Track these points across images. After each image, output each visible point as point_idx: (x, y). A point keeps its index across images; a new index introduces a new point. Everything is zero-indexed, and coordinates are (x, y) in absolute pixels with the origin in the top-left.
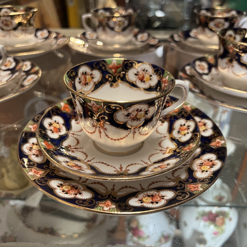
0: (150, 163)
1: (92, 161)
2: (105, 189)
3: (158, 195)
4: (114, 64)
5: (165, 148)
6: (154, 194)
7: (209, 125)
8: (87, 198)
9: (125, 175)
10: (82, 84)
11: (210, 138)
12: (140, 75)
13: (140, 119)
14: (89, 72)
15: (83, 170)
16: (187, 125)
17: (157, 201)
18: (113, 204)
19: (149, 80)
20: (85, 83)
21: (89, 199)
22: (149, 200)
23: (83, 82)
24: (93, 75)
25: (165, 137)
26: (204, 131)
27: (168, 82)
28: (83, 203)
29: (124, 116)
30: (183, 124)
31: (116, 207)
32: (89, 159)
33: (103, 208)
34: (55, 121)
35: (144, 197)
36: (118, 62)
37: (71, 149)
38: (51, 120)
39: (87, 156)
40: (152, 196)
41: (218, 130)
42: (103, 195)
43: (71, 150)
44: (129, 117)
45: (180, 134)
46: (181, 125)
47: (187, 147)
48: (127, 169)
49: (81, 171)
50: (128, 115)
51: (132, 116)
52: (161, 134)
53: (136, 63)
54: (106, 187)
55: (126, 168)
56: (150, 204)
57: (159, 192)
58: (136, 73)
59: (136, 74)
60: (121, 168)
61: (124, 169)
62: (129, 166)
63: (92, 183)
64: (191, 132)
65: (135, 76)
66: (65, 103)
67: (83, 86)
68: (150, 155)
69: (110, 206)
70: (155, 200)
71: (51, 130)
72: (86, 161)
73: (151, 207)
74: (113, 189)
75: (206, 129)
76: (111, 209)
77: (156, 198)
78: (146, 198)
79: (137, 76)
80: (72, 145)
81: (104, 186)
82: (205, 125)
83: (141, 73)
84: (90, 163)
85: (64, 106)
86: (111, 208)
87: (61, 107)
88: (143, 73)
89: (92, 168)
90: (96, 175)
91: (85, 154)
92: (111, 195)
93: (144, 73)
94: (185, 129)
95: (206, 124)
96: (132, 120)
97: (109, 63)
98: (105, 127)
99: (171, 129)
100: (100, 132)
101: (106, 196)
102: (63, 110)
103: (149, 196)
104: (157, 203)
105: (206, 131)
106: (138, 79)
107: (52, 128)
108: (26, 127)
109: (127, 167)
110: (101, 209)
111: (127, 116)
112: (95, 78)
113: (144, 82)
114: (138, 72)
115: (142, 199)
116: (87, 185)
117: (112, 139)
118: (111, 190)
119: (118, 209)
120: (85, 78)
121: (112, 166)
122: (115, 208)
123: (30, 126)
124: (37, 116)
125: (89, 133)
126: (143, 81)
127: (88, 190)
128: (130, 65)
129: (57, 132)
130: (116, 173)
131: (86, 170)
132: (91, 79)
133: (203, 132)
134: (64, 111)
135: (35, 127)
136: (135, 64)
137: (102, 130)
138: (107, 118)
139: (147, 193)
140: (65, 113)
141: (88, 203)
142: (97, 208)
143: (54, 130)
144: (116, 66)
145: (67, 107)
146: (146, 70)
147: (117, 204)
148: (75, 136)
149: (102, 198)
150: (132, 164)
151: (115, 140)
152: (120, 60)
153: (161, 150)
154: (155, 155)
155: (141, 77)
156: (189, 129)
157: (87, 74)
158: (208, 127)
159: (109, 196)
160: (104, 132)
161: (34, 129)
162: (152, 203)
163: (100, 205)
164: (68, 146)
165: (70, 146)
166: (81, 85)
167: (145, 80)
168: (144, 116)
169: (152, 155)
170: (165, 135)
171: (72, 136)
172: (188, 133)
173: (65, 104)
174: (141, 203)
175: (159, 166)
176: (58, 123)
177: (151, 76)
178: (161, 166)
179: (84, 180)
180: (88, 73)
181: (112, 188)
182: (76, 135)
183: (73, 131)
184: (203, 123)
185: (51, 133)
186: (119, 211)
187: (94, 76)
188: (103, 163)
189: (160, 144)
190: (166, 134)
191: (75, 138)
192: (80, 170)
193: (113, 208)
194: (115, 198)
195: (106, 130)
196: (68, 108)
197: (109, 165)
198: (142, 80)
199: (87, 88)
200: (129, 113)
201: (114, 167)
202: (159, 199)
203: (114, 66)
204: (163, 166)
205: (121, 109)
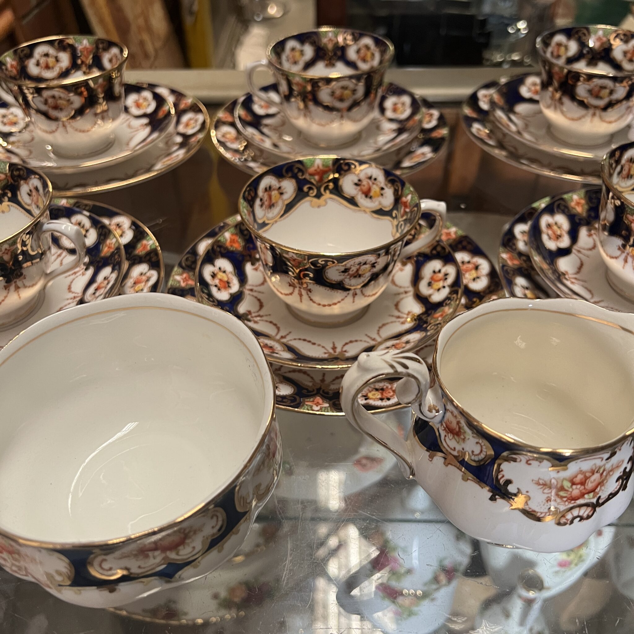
0: (379, 340)
1: (288, 338)
2: (311, 380)
3: (391, 388)
4: (318, 167)
5: (405, 314)
6: (385, 387)
7: (483, 269)
8: (288, 394)
9: (342, 360)
10: (266, 208)
11: (482, 294)
12: (364, 186)
13: (363, 274)
14: (276, 185)
15: (277, 353)
16: (444, 273)
17: (389, 397)
18: (325, 402)
19: (378, 196)
20: (270, 204)
21: (290, 396)
22: (377, 395)
23: (266, 203)
24: (282, 188)
25: (406, 292)
26: (474, 279)
27: (410, 206)
28: (282, 401)
29: (340, 273)
30: (437, 270)
31: (330, 406)
32: (282, 333)
33: (311, 407)
34: (220, 268)
35: (370, 392)
36: (324, 163)
37: (252, 317)
38: (213, 266)
39: (278, 329)
40: (382, 389)
41: (497, 280)
42: (310, 389)
43: (252, 319)
44: (346, 274)
45: (432, 288)
46: (434, 272)
47: (439, 312)
48: (344, 349)
49: (275, 355)
50: (346, 271)
51: (351, 272)
52: (400, 287)
53: (357, 164)
54: (312, 378)
55: (342, 348)
56: (378, 400)
57: (392, 383)
58: (356, 181)
59: (356, 184)
60: (334, 348)
61: (338, 350)
62: (346, 344)
63: (290, 372)
64: (449, 286)
65: (355, 187)
66: (232, 232)
67: (267, 211)
68: (380, 325)
69: (320, 404)
70: (386, 395)
71: (216, 286)
72: (278, 337)
73: (379, 405)
74: (323, 381)
75: (479, 275)
76: (323, 409)
77: (387, 392)
78: (373, 392)
79: (359, 188)
80: (252, 311)
81: (308, 375)
82: (477, 268)
83: (365, 183)
84: (284, 340)
85: (231, 239)
86: (323, 407)
87: (226, 240)
88: (368, 184)
89: (290, 349)
90: (297, 360)
91: (275, 325)
92: (320, 388)
93: (371, 183)
94: (440, 280)
95: (480, 267)
96: (351, 277)
97: (310, 164)
98: (309, 288)
99: (416, 278)
100: (301, 295)
101: (313, 391)
102: (229, 247)
103: (377, 390)
104: (389, 399)
105: (478, 280)
106: (360, 193)
107: (217, 282)
108: (171, 279)
109: (344, 345)
110: (309, 408)
111: (343, 272)
112: (286, 192)
113: (371, 198)
114: (359, 180)
115: (367, 394)
116: (283, 374)
117: (319, 304)
118: (319, 382)
119: (333, 409)
120: (270, 197)
121: (319, 345)
122: (328, 407)
123: (178, 278)
124: (186, 257)
125: (281, 293)
126: (369, 196)
127: (286, 382)
128: (346, 168)
129: (225, 288)
130: (326, 356)
131: (281, 353)
132: (278, 195)
133: (472, 281)
134: (232, 249)
135: (185, 278)
136: (355, 167)
137: (304, 292)
138: (311, 275)
139: (374, 386)
140: (232, 252)
141: (289, 402)
142: (303, 408)
143: (221, 284)
144: (321, 170)
145: (235, 240)
146: (374, 177)
147: (331, 402)
148: (255, 294)
149: (309, 394)
150: (351, 342)
151: (324, 306)
152: (328, 159)
153: (399, 317)
154: (387, 327)
155: (365, 188)
156: (446, 279)
157: (272, 189)
158: (481, 272)
159: (319, 390)
160: (308, 294)
161: (184, 282)
162: (382, 399)
163: (306, 403)
164: (248, 312)
165: (250, 312)
166: (263, 210)
167: (372, 194)
168: (370, 271)
169: (384, 325)
170: (407, 289)
171: (249, 294)
172: (444, 287)
173: (232, 234)
174: (366, 399)
175: (394, 344)
176: (224, 272)
177: (382, 189)
178: (397, 344)
179: (277, 367)
180: (274, 187)
181: (321, 378)
182: (255, 291)
183: (250, 285)
184: (474, 264)
185: (217, 292)
186: (334, 410)
187: (284, 191)
188: (304, 340)
189: (397, 306)
190: (408, 287)
191: (256, 297)
192: (273, 352)
193: (325, 407)
194: (327, 393)
195: (310, 292)
196: (237, 241)
197: (314, 344)
198: (367, 194)
199: (273, 213)
200: (346, 268)
201: (323, 347)
202: (392, 393)
203: (318, 170)
204: (400, 346)
205: (334, 263)
